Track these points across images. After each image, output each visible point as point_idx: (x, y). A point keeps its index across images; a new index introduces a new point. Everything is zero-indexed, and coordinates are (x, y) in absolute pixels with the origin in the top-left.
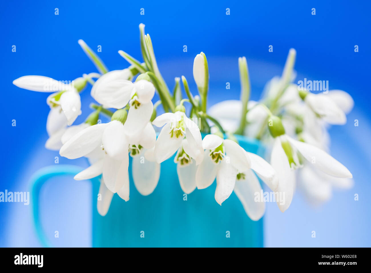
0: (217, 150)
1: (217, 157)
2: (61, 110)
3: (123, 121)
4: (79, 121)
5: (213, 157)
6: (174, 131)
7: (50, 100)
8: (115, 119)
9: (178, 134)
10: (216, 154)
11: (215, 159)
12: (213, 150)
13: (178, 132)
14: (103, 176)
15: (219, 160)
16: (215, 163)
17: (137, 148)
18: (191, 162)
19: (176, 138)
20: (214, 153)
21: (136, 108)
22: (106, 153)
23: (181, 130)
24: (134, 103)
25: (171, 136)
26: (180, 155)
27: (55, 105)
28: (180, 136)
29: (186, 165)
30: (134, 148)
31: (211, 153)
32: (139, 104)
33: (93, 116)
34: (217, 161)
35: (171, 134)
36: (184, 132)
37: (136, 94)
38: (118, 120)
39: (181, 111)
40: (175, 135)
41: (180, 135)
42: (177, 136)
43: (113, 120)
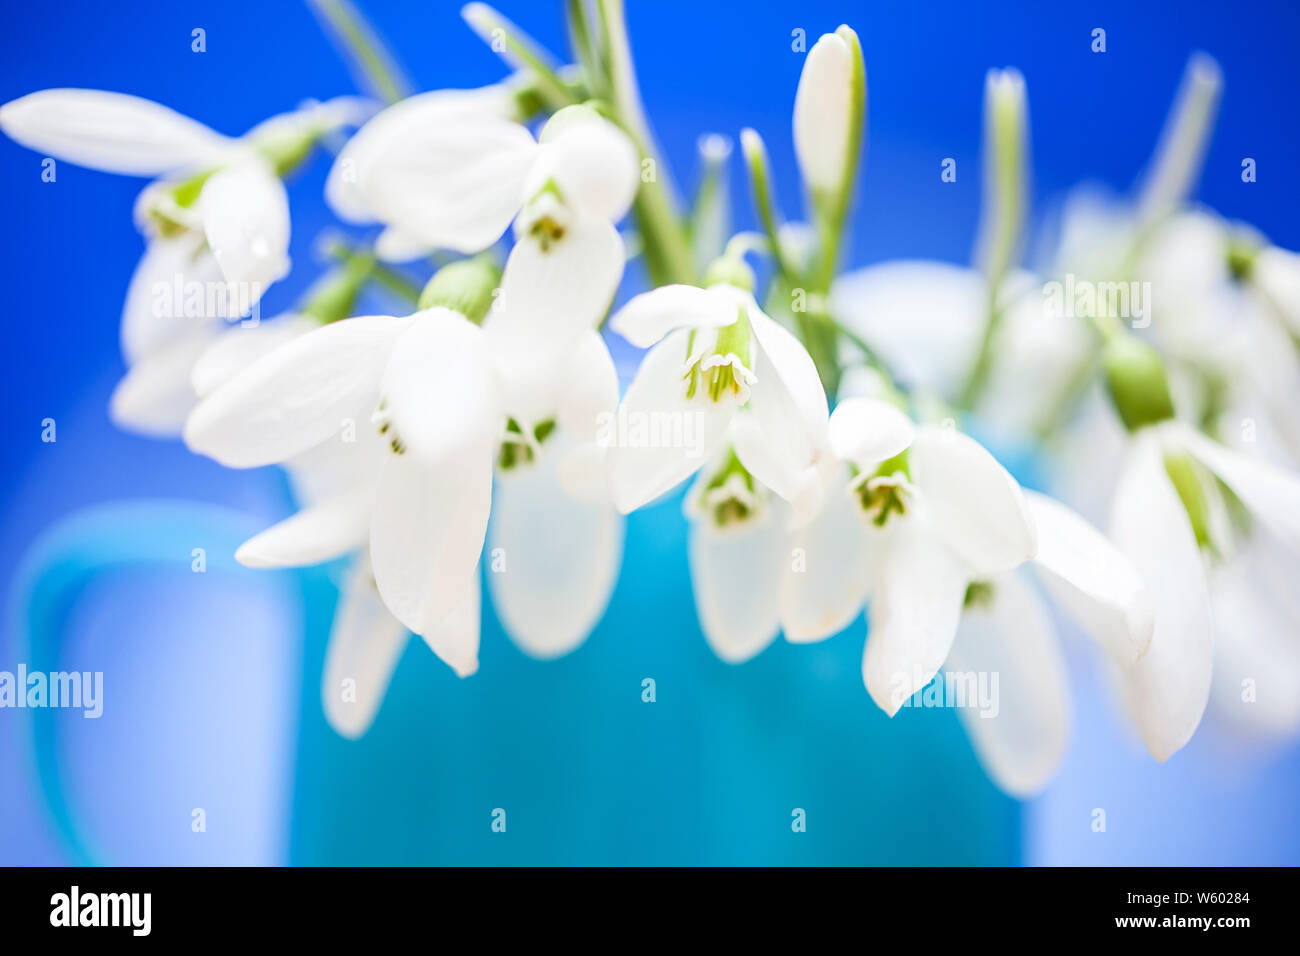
0: (887, 468)
1: (884, 501)
2: (204, 247)
3: (477, 312)
4: (278, 301)
5: (867, 500)
6: (705, 367)
7: (151, 204)
8: (439, 302)
9: (717, 384)
10: (882, 489)
11: (876, 511)
12: (868, 469)
13: (719, 378)
14: (372, 553)
15: (893, 516)
16: (873, 532)
17: (528, 436)
18: (762, 517)
19: (709, 400)
20: (874, 484)
21: (545, 248)
22: (396, 447)
23: (737, 364)
24: (537, 228)
25: (687, 389)
26: (717, 483)
27: (172, 228)
28: (727, 394)
29: (737, 529)
30: (512, 437)
31: (857, 482)
32: (557, 234)
33: (331, 289)
34: (881, 520)
35: (688, 381)
36: (745, 374)
37: (552, 188)
38: (451, 309)
39: (735, 283)
40: (707, 388)
41: (729, 390)
42: (716, 392)
43: (428, 307)
